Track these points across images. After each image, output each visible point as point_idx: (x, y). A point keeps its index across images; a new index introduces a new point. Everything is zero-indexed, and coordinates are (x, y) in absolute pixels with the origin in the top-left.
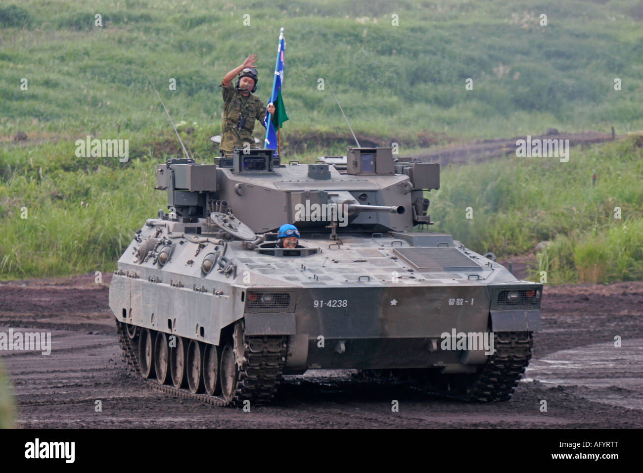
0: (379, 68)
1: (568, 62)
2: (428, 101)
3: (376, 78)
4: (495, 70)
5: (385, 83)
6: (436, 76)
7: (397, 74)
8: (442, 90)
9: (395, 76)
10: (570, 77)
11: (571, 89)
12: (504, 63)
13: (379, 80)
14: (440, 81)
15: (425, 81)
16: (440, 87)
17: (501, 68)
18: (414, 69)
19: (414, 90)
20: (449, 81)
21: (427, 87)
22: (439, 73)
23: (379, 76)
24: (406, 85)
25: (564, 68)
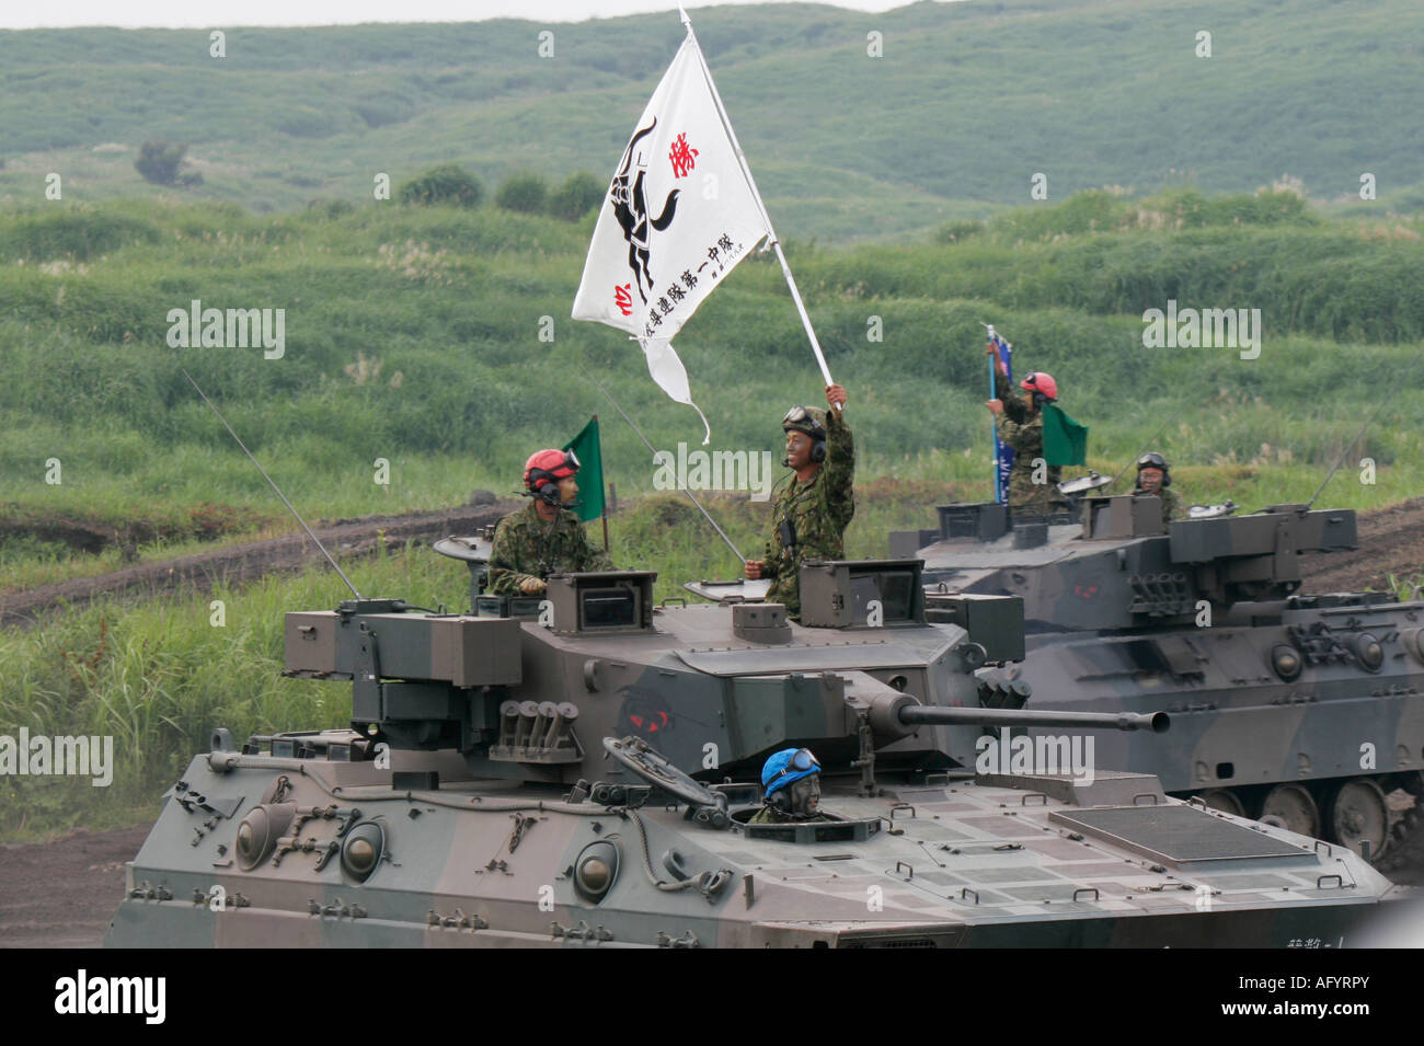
0: (98, 370)
1: (505, 348)
2: (204, 439)
3: (90, 394)
4: (349, 368)
5: (110, 403)
6: (222, 384)
7: (137, 382)
8: (237, 414)
9: (130, 386)
10: (510, 379)
11: (511, 405)
12: (369, 353)
13: (94, 397)
14: (230, 396)
15: (198, 398)
16: (232, 410)
17: (363, 365)
18: (172, 372)
19: (177, 415)
20: (251, 395)
21: (201, 409)
22: (228, 378)
23: (96, 389)
24: (156, 407)
25: (498, 360)
